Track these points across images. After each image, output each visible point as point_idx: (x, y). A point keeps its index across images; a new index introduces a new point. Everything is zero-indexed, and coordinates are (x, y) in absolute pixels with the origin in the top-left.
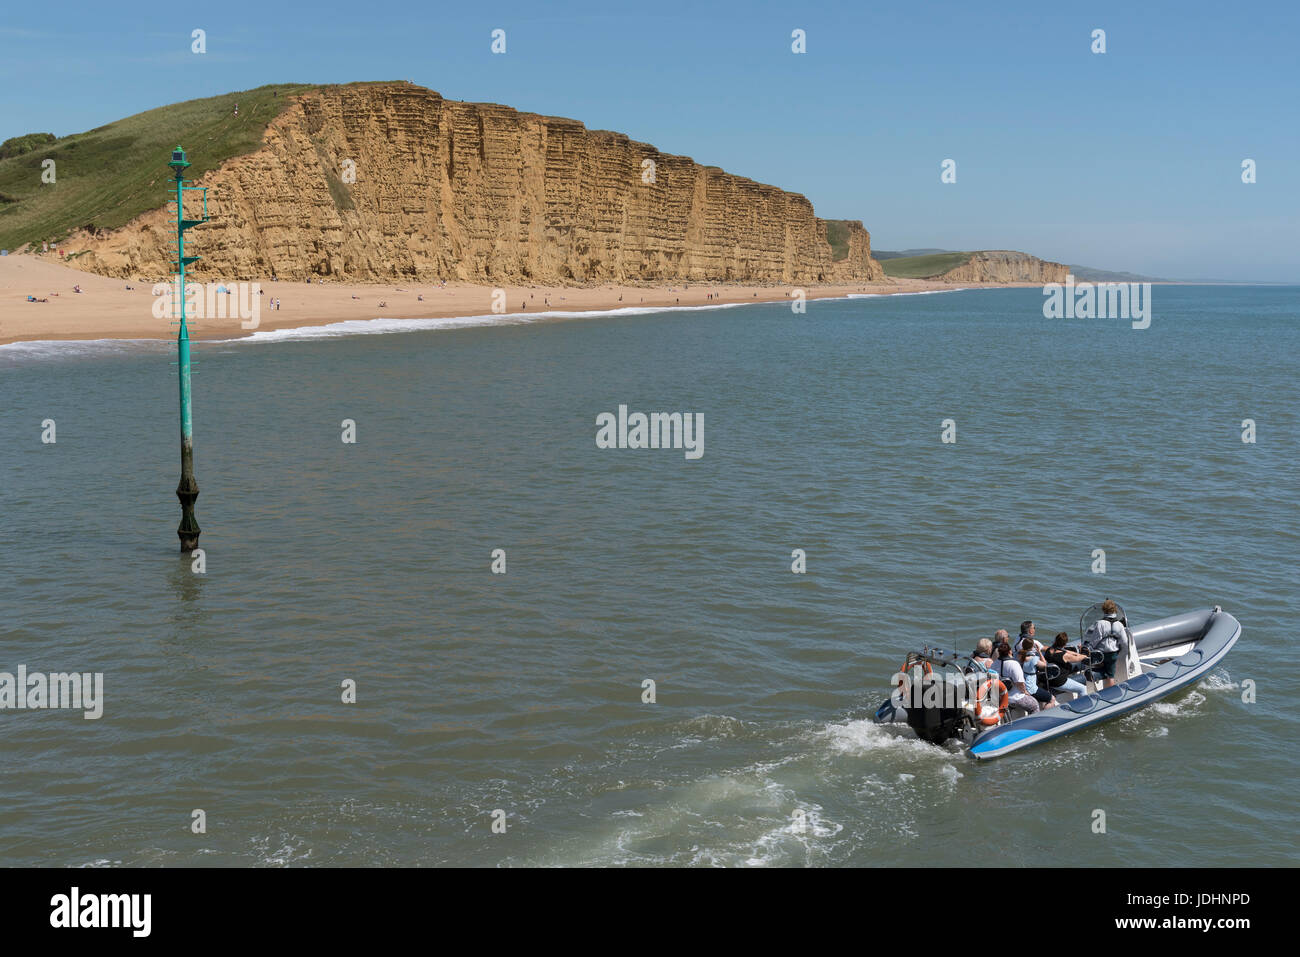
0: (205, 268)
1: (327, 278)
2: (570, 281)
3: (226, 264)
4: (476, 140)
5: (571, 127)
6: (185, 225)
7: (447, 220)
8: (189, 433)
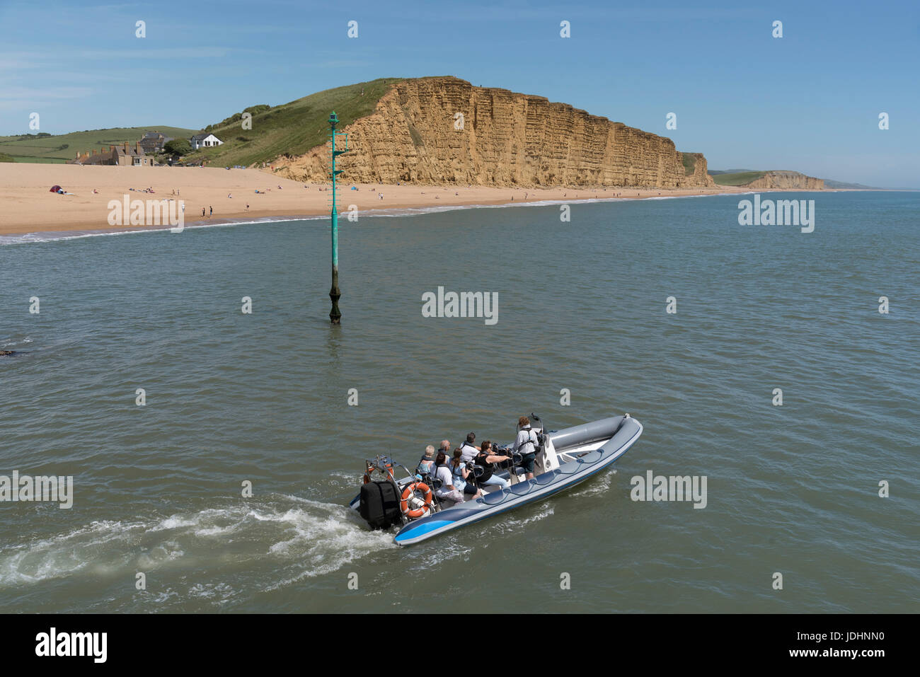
0: (345, 177)
1: (408, 183)
2: (538, 185)
3: (355, 175)
4: (489, 108)
5: (541, 101)
6: (336, 154)
7: (473, 152)
8: (336, 263)
